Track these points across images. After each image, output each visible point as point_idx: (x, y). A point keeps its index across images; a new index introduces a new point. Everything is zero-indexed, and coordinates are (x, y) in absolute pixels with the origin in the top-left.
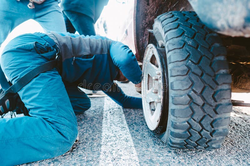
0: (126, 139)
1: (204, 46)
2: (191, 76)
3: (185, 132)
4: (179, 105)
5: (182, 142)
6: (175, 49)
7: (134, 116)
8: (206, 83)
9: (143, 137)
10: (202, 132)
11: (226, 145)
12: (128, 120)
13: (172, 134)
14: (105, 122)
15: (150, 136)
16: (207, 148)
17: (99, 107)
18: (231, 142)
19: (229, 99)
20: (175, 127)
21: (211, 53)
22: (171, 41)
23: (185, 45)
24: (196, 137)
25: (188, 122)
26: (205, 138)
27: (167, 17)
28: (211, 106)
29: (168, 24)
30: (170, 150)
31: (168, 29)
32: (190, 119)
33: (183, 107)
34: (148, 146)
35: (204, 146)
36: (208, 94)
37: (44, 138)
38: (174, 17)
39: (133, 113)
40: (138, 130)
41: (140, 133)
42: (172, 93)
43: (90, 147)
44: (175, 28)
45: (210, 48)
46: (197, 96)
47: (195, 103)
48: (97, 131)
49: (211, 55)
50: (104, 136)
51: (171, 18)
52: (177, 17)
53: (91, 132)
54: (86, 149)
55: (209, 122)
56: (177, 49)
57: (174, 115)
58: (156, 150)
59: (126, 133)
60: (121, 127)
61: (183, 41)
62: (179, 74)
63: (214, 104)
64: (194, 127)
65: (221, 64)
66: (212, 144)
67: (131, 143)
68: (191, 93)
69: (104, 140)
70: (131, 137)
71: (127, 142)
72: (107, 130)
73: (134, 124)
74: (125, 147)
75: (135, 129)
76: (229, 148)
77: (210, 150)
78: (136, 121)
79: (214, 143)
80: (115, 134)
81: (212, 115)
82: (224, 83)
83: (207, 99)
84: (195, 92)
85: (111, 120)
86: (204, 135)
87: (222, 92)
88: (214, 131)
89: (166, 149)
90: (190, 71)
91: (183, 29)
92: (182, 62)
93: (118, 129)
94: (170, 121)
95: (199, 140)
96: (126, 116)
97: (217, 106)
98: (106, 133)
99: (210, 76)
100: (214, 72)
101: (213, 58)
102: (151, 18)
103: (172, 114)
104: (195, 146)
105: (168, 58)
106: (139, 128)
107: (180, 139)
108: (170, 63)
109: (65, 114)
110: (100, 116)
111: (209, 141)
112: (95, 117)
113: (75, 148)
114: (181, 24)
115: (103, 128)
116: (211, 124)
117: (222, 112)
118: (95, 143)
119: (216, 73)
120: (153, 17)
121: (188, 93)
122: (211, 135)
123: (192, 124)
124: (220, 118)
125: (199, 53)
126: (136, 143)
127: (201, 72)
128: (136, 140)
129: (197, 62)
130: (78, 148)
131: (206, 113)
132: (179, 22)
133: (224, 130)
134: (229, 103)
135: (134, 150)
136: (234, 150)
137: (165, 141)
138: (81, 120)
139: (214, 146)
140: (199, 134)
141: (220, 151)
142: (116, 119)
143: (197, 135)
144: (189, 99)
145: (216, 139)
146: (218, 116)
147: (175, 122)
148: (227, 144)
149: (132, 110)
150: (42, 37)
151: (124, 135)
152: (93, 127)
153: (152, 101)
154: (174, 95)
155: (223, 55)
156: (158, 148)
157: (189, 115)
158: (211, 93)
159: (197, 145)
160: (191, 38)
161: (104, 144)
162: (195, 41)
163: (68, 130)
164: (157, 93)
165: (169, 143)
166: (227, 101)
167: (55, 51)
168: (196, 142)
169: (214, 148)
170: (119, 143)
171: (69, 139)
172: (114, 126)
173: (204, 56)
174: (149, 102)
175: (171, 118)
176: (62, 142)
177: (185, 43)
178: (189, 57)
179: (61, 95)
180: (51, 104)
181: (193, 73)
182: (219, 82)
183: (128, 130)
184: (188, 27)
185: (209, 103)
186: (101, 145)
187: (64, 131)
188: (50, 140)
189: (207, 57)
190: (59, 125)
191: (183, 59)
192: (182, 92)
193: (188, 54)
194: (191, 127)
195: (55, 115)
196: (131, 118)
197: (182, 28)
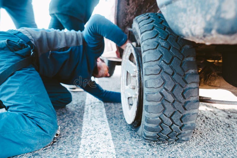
0: (105, 133)
1: (175, 47)
2: (163, 76)
3: (157, 126)
4: (152, 102)
5: (155, 135)
6: (149, 49)
7: (114, 110)
8: (176, 82)
9: (121, 130)
10: (173, 126)
11: (196, 138)
12: (107, 114)
13: (146, 128)
14: (86, 115)
15: (128, 129)
16: (178, 140)
17: (81, 101)
18: (201, 135)
19: (197, 97)
20: (148, 122)
21: (182, 54)
22: (146, 42)
23: (159, 46)
24: (167, 131)
25: (160, 117)
26: (175, 132)
27: (143, 18)
28: (181, 103)
29: (144, 26)
30: (145, 143)
31: (144, 31)
32: (162, 114)
33: (155, 104)
34: (125, 139)
35: (175, 139)
36: (178, 91)
37: (24, 132)
38: (150, 19)
39: (113, 107)
40: (116, 123)
41: (118, 126)
42: (146, 90)
43: (70, 141)
44: (150, 30)
45: (181, 49)
46: (168, 94)
47: (166, 100)
48: (78, 124)
49: (181, 56)
50: (85, 130)
51: (148, 20)
52: (153, 19)
53: (72, 126)
54: (66, 143)
55: (179, 118)
56: (151, 49)
57: (147, 111)
58: (132, 143)
59: (105, 127)
60: (101, 120)
61: (157, 42)
62: (152, 73)
63: (183, 101)
64: (165, 122)
65: (190, 65)
66: (182, 137)
67: (110, 136)
68: (163, 90)
69: (84, 134)
70: (110, 130)
71: (106, 135)
72: (87, 124)
73: (113, 118)
74: (104, 140)
75: (114, 123)
76: (198, 140)
77: (181, 143)
78: (116, 115)
79: (183, 136)
80: (95, 128)
81: (181, 111)
82: (192, 82)
83: (177, 96)
84: (166, 90)
85: (92, 114)
86: (174, 129)
87: (190, 90)
88: (183, 125)
89: (141, 141)
90: (162, 71)
91: (158, 31)
92: (155, 62)
93: (99, 123)
94: (144, 116)
95: (170, 133)
96: (106, 110)
97: (186, 103)
98: (86, 127)
99: (180, 75)
100: (184, 71)
101: (183, 59)
102: (131, 18)
103: (145, 110)
104: (166, 139)
105: (144, 58)
106: (118, 122)
107: (153, 133)
108: (145, 62)
109: (44, 109)
110: (81, 110)
111: (179, 134)
112: (76, 111)
113: (55, 142)
114: (156, 26)
115: (83, 122)
116: (181, 119)
117: (190, 108)
118: (75, 137)
119: (186, 73)
120: (133, 16)
121: (160, 90)
122: (181, 128)
123: (163, 119)
124: (189, 114)
125: (171, 54)
126: (114, 136)
127: (172, 71)
128: (114, 133)
129: (169, 63)
130: (58, 142)
131: (176, 109)
132: (155, 24)
133: (193, 124)
134: (197, 100)
135: (112, 143)
136: (202, 141)
137: (140, 134)
138: (63, 114)
139: (183, 138)
140: (170, 128)
141: (190, 143)
142: (97, 113)
143: (168, 129)
144: (161, 96)
145: (185, 133)
146: (187, 112)
147: (149, 117)
148: (197, 136)
149: (112, 104)
150: (15, 34)
151: (103, 128)
152: (74, 121)
153: (130, 96)
154: (148, 93)
155: (192, 56)
156: (135, 141)
157: (161, 111)
158: (181, 91)
159: (168, 138)
160: (164, 40)
161: (84, 137)
162: (167, 42)
163: (47, 124)
164: (134, 89)
165: (144, 136)
166: (194, 98)
167: (29, 48)
168: (167, 135)
169: (184, 141)
170: (98, 136)
171: (49, 133)
172: (94, 120)
173: (175, 56)
174: (127, 97)
175: (145, 113)
176: (42, 135)
177: (159, 44)
178: (161, 58)
179: (39, 92)
180: (30, 101)
181: (165, 72)
182: (188, 81)
183: (108, 124)
184: (162, 29)
185: (179, 100)
186: (81, 139)
187: (44, 125)
188: (29, 133)
189: (178, 58)
190: (39, 120)
191: (156, 60)
192: (155, 90)
193: (161, 54)
194: (162, 122)
195: (33, 111)
196: (110, 112)
197: (156, 30)
